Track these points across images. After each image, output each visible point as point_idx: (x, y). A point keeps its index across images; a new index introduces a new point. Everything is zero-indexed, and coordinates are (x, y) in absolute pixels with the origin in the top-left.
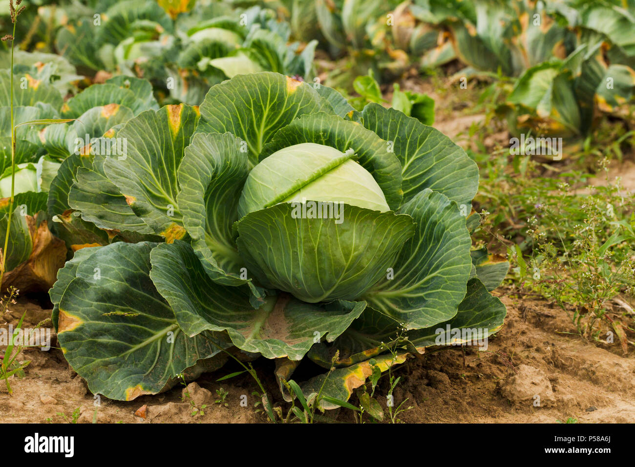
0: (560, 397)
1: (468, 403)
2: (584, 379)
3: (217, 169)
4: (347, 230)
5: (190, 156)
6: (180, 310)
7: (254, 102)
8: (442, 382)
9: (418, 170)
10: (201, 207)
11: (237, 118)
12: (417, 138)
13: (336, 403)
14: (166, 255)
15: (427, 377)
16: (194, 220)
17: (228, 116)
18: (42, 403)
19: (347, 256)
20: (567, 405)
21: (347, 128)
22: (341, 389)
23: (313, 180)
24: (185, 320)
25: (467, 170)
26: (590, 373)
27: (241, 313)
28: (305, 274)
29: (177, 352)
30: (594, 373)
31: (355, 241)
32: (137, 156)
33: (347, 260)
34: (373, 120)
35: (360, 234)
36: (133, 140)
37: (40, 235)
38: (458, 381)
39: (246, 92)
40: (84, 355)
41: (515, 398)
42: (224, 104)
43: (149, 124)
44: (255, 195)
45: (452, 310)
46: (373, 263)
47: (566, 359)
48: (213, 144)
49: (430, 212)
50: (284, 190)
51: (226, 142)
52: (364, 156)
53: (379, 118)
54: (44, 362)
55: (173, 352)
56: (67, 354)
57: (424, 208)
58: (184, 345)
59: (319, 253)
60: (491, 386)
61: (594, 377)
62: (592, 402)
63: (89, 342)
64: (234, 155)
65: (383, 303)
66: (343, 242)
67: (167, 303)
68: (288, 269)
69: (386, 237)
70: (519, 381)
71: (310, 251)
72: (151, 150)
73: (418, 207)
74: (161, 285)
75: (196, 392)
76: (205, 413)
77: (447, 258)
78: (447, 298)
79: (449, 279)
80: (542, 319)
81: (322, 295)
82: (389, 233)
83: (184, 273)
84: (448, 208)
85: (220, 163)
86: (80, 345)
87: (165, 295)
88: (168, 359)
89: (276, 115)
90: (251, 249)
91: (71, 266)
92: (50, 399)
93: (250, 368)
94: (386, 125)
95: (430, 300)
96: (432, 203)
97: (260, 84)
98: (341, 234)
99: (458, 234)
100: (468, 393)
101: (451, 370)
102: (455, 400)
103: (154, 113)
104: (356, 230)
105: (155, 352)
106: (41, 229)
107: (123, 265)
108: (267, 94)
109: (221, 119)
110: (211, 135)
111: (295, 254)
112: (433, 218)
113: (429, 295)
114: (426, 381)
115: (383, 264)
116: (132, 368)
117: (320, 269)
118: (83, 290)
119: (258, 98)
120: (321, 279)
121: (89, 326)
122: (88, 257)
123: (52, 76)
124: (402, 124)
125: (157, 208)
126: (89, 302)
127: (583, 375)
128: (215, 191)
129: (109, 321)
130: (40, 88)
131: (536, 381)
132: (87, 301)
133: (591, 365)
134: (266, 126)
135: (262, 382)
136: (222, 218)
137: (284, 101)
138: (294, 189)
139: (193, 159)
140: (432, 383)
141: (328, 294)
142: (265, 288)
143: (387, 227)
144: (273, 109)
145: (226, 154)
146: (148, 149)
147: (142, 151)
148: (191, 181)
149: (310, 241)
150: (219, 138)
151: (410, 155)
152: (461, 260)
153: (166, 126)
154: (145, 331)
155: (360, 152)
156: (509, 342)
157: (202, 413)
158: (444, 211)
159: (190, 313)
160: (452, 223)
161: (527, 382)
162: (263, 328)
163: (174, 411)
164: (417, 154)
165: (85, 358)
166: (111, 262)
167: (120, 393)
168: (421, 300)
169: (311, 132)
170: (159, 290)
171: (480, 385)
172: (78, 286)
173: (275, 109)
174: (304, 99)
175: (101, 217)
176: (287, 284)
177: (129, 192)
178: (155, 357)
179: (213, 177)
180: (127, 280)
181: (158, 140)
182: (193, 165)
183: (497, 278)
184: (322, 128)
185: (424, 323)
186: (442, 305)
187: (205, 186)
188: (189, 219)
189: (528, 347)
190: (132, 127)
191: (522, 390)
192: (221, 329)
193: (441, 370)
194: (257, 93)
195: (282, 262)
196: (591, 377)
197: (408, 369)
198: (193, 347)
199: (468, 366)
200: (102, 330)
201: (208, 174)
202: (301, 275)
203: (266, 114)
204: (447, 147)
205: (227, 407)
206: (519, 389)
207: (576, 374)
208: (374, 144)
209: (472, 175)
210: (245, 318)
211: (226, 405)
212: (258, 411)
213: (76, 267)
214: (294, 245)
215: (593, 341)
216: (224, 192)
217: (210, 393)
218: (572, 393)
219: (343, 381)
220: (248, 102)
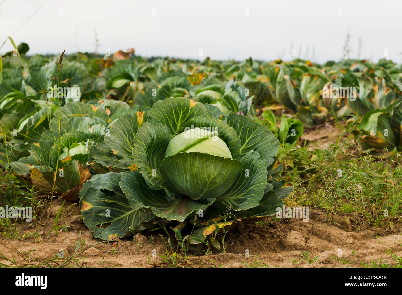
0: (308, 245)
1: (265, 247)
2: (325, 240)
3: (153, 138)
4: (209, 166)
5: (140, 132)
6: (131, 199)
7: (175, 110)
8: (255, 238)
9: (252, 143)
10: (143, 154)
11: (166, 117)
12: (252, 129)
13: (199, 241)
14: (128, 176)
15: (249, 235)
16: (140, 160)
17: (162, 116)
18: (71, 240)
19: (209, 177)
20: (311, 248)
21: (216, 122)
22: (202, 235)
23: (195, 144)
24: (133, 203)
25: (274, 143)
26: (328, 237)
27: (165, 204)
28: (190, 185)
29: (135, 221)
30: (329, 237)
31: (212, 171)
32: (121, 134)
33: (209, 179)
34: (232, 120)
35: (215, 168)
36: (120, 127)
37: (85, 173)
38: (264, 238)
39: (171, 105)
40: (92, 221)
41: (286, 244)
42: (160, 111)
43: (128, 120)
44: (170, 150)
45: (257, 203)
46: (222, 182)
47: (318, 231)
48: (152, 127)
49: (252, 160)
50: (182, 148)
51: (159, 127)
52: (223, 135)
53: (234, 119)
54: (79, 227)
55: (134, 222)
56: (85, 220)
57: (249, 159)
58: (139, 218)
59: (196, 176)
60: (278, 240)
61: (330, 239)
62: (323, 248)
63: (95, 215)
64: (162, 133)
65: (230, 202)
66: (207, 171)
67: (125, 196)
68: (183, 183)
69: (228, 170)
70: (288, 237)
71: (192, 175)
72: (128, 132)
73: (247, 158)
74: (124, 188)
75: (140, 237)
76: (143, 246)
77: (257, 180)
78: (255, 198)
79: (257, 190)
80: (315, 216)
81: (199, 196)
82: (229, 168)
83: (136, 184)
84: (259, 158)
85: (155, 136)
86: (91, 216)
87: (125, 192)
88: (131, 225)
89: (185, 116)
90: (168, 175)
91: (89, 182)
92: (74, 238)
93: (163, 226)
94: (238, 122)
95: (248, 199)
96: (253, 156)
97: (178, 102)
98: (206, 168)
99: (262, 170)
100: (266, 242)
101: (261, 233)
102: (260, 245)
103: (131, 115)
104: (214, 166)
105: (125, 221)
106: (85, 171)
107: (112, 182)
108: (181, 107)
109: (159, 117)
110: (151, 123)
111: (186, 176)
112: (253, 163)
113: (248, 197)
114: (248, 237)
115: (228, 183)
116: (114, 227)
117: (197, 183)
118: (93, 192)
119: (176, 109)
120: (198, 188)
121: (95, 208)
122: (97, 178)
123: (106, 106)
124: (245, 122)
125: (130, 157)
126: (96, 197)
127: (325, 238)
128: (155, 149)
129: (105, 206)
130: (97, 111)
131: (297, 237)
132: (95, 197)
133: (329, 234)
134: (181, 121)
135: (168, 233)
136: (158, 162)
137: (189, 110)
138: (186, 147)
139: (142, 133)
140: (251, 238)
141: (202, 195)
142: (175, 193)
143: (228, 166)
144: (183, 114)
145: (158, 132)
146: (127, 131)
147: (124, 132)
148: (140, 143)
149: (192, 170)
150: (155, 125)
151: (249, 136)
152: (262, 181)
153: (136, 121)
154: (122, 212)
155: (221, 133)
156: (294, 224)
157: (141, 246)
158: (257, 160)
159: (136, 201)
160: (260, 165)
161: (292, 238)
162: (174, 211)
163: (129, 244)
164: (252, 136)
165: (93, 222)
166: (107, 180)
167: (106, 237)
168: (245, 199)
169: (199, 124)
170: (122, 190)
171: (274, 240)
172: (91, 190)
173: (185, 114)
174: (198, 110)
175: (106, 162)
176: (184, 191)
177: (115, 149)
178: (125, 223)
179: (152, 143)
180: (113, 188)
181: (132, 127)
182: (141, 136)
183: (287, 193)
184: (204, 122)
185: (243, 209)
186: (253, 201)
187: (146, 146)
188: (137, 159)
189: (302, 225)
190: (120, 121)
191: (290, 241)
192: (148, 207)
193: (257, 233)
194: (176, 106)
195: (181, 181)
196: (328, 238)
197: (241, 232)
198: (143, 220)
199: (271, 232)
200: (101, 210)
201: (148, 140)
202: (188, 186)
203: (181, 116)
204: (266, 133)
205: (153, 244)
206: (288, 240)
207: (321, 238)
208: (228, 129)
209: (276, 145)
210: (166, 207)
211: (153, 243)
212: (167, 246)
213: (92, 183)
214: (186, 173)
215: (333, 224)
216: (159, 150)
217: (146, 238)
218: (314, 244)
219: (203, 232)
220: (172, 110)
